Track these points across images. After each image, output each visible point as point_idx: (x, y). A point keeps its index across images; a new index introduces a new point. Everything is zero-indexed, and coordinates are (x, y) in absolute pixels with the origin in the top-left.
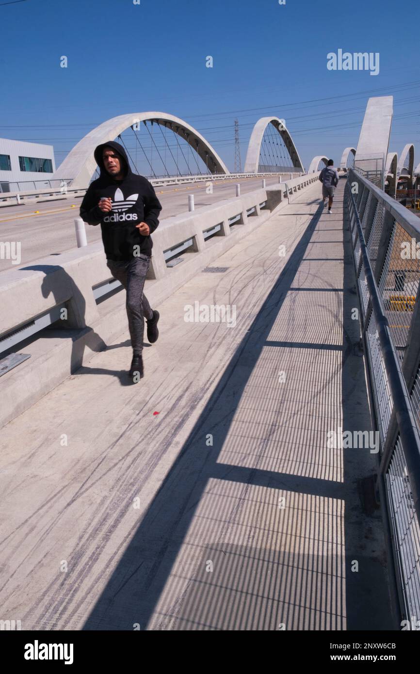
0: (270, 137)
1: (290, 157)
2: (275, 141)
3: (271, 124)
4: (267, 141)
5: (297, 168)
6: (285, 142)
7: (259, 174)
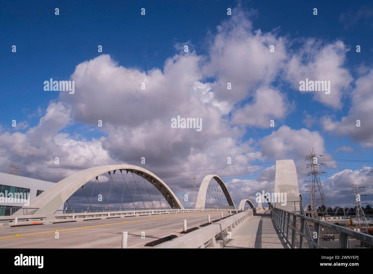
0: (213, 187)
1: (226, 200)
2: (216, 189)
3: (213, 179)
4: (211, 189)
5: (231, 206)
6: (223, 190)
7: (205, 209)
